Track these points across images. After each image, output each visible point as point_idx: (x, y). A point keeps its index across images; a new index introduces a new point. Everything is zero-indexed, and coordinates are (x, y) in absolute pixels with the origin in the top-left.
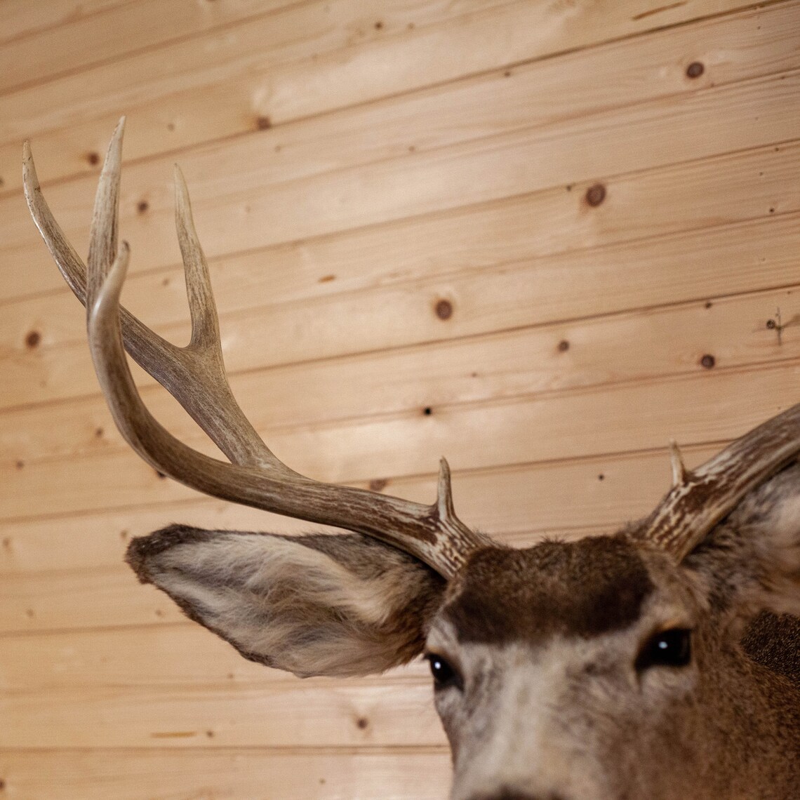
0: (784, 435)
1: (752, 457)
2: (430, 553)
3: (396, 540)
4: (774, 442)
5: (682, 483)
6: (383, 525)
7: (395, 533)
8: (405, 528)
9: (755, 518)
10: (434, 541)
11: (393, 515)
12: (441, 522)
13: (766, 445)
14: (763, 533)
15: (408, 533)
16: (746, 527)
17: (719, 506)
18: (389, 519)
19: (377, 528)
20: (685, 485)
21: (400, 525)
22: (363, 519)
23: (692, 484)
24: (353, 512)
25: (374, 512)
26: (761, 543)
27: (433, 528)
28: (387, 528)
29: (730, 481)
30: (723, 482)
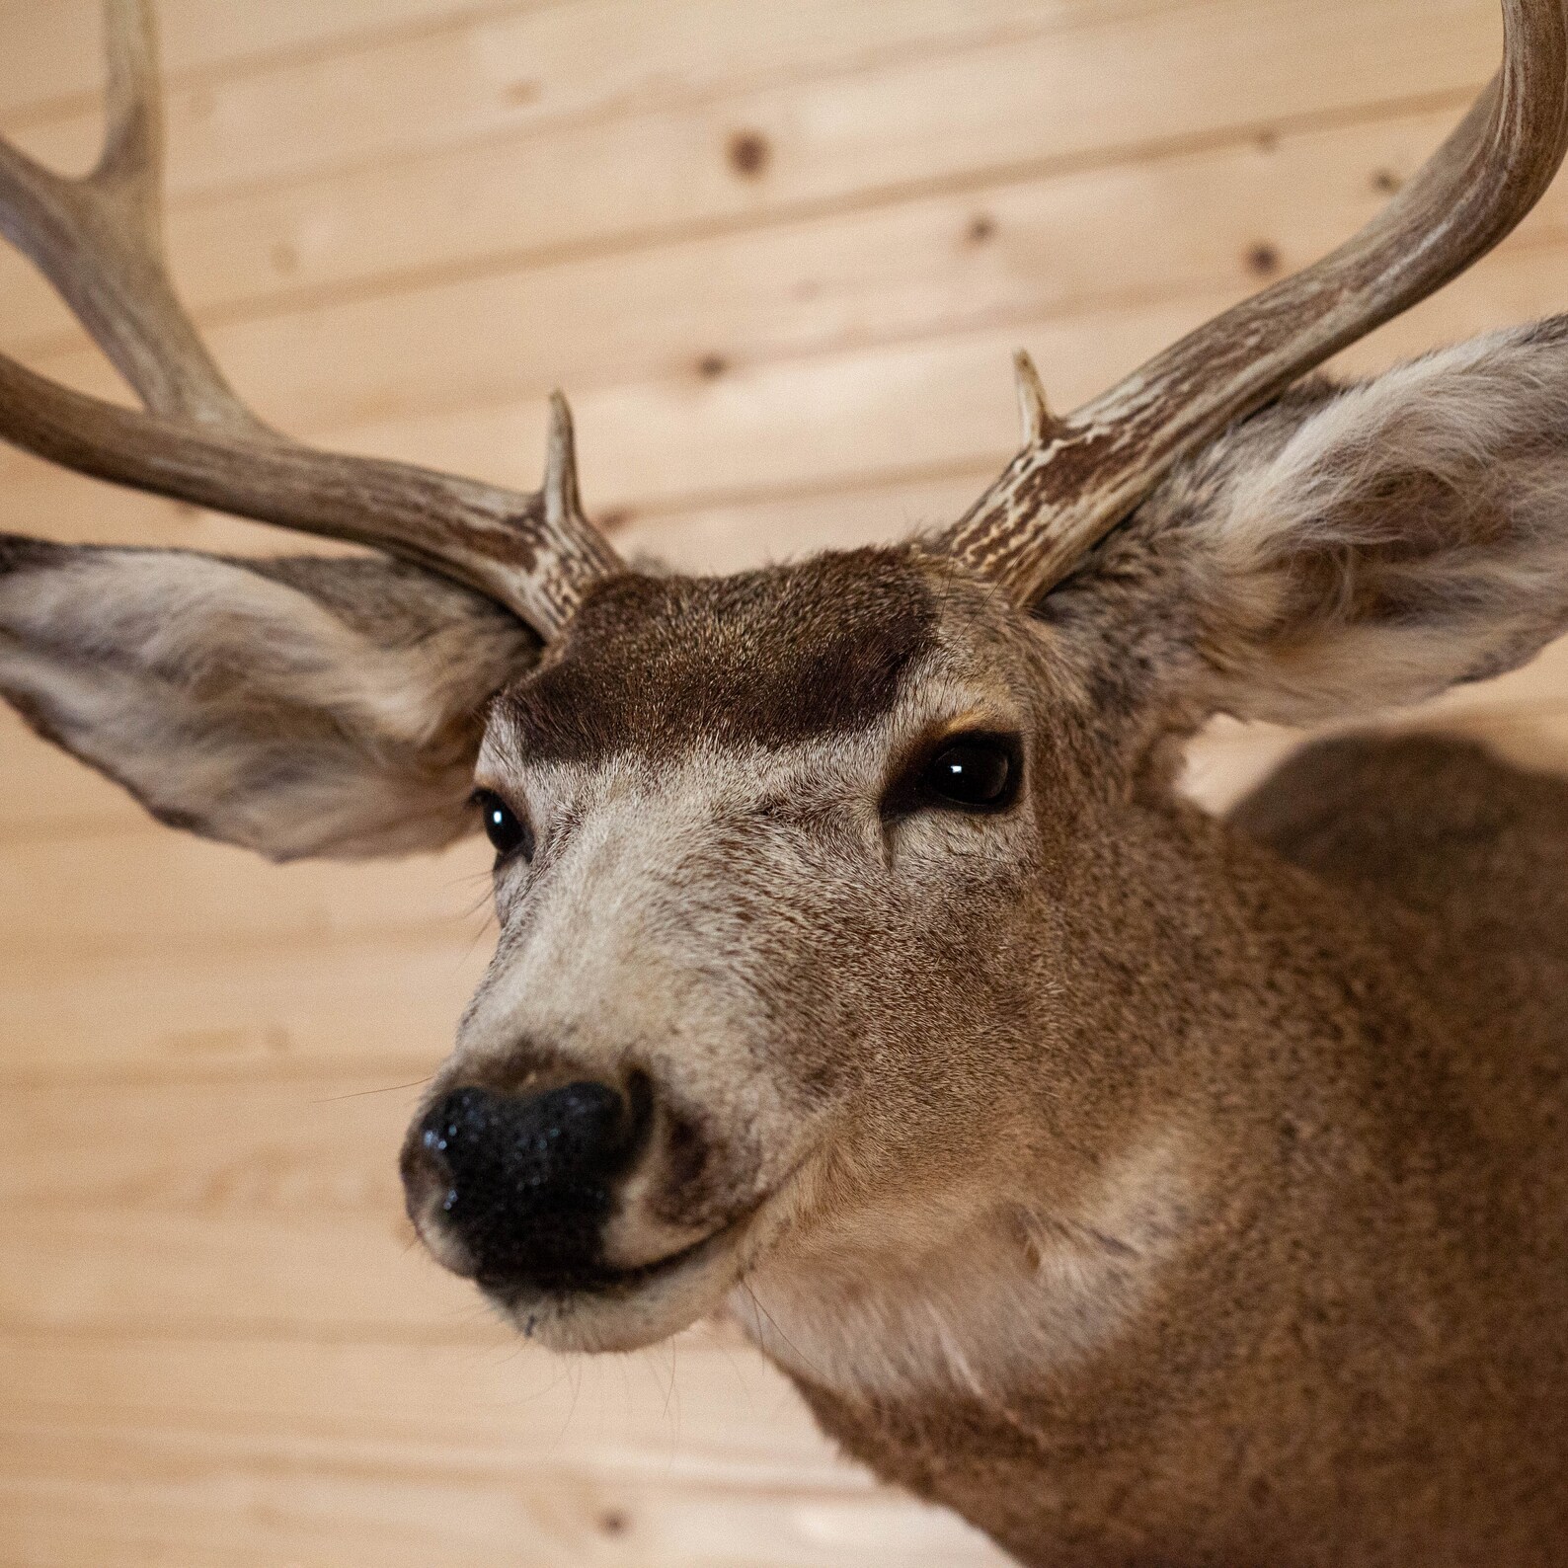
0: (1252, 341)
1: (1185, 387)
2: (522, 591)
3: (459, 566)
4: (1231, 356)
5: (1038, 442)
7: (457, 552)
9: (1187, 514)
10: (530, 565)
11: (455, 513)
12: (548, 527)
13: (1215, 362)
14: (1200, 545)
16: (1168, 533)
17: (1113, 490)
20: (1045, 446)
21: (468, 536)
23: (1058, 444)
26: (1195, 568)
27: (530, 539)
28: (442, 541)
29: (1138, 437)
30: (1125, 440)
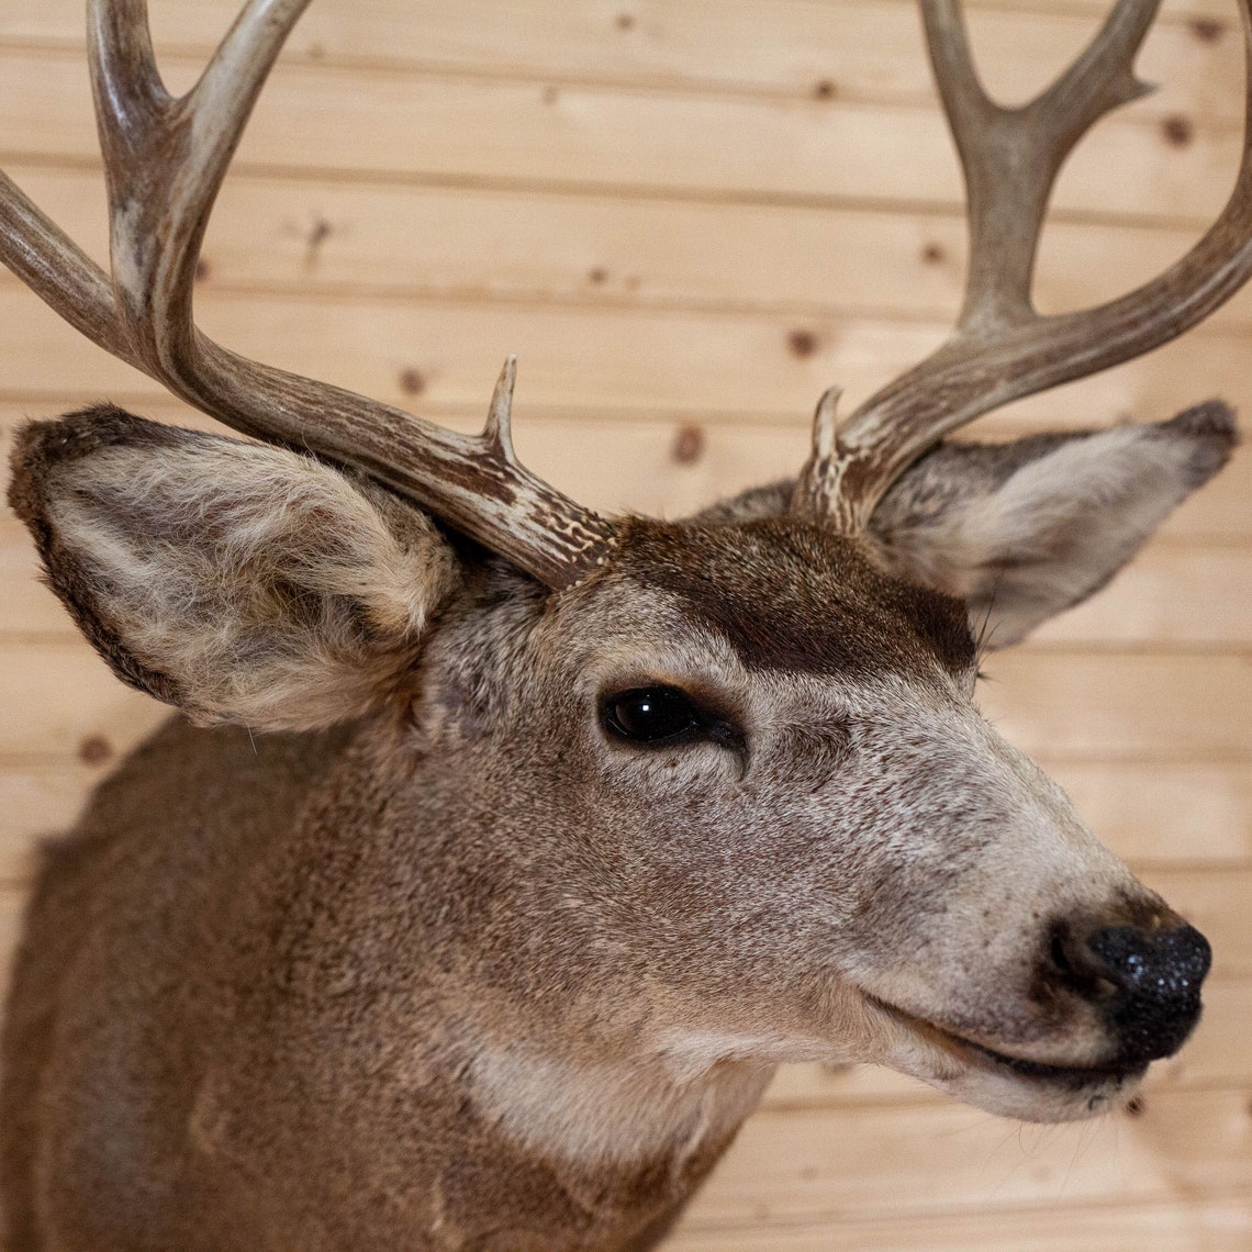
0: (944, 404)
1: (905, 429)
4: (934, 411)
5: (835, 455)
6: (402, 459)
8: (442, 467)
9: (914, 520)
13: (922, 415)
14: (929, 543)
15: (450, 478)
16: (905, 532)
17: (875, 494)
18: (414, 449)
19: (393, 464)
20: (842, 457)
22: (370, 444)
23: (850, 458)
24: (352, 428)
25: (389, 435)
26: (925, 558)
29: (884, 460)
30: (876, 462)
